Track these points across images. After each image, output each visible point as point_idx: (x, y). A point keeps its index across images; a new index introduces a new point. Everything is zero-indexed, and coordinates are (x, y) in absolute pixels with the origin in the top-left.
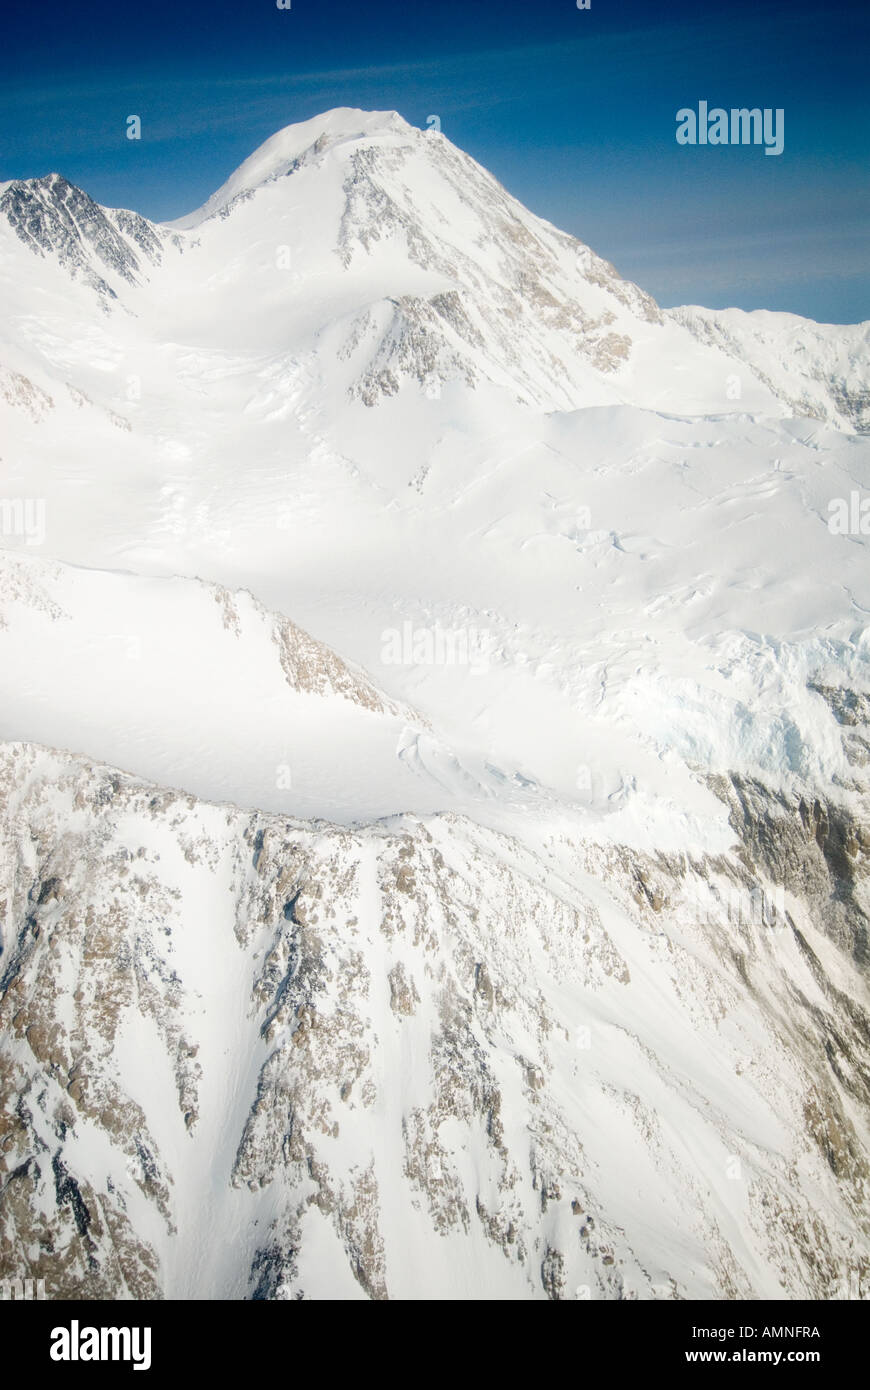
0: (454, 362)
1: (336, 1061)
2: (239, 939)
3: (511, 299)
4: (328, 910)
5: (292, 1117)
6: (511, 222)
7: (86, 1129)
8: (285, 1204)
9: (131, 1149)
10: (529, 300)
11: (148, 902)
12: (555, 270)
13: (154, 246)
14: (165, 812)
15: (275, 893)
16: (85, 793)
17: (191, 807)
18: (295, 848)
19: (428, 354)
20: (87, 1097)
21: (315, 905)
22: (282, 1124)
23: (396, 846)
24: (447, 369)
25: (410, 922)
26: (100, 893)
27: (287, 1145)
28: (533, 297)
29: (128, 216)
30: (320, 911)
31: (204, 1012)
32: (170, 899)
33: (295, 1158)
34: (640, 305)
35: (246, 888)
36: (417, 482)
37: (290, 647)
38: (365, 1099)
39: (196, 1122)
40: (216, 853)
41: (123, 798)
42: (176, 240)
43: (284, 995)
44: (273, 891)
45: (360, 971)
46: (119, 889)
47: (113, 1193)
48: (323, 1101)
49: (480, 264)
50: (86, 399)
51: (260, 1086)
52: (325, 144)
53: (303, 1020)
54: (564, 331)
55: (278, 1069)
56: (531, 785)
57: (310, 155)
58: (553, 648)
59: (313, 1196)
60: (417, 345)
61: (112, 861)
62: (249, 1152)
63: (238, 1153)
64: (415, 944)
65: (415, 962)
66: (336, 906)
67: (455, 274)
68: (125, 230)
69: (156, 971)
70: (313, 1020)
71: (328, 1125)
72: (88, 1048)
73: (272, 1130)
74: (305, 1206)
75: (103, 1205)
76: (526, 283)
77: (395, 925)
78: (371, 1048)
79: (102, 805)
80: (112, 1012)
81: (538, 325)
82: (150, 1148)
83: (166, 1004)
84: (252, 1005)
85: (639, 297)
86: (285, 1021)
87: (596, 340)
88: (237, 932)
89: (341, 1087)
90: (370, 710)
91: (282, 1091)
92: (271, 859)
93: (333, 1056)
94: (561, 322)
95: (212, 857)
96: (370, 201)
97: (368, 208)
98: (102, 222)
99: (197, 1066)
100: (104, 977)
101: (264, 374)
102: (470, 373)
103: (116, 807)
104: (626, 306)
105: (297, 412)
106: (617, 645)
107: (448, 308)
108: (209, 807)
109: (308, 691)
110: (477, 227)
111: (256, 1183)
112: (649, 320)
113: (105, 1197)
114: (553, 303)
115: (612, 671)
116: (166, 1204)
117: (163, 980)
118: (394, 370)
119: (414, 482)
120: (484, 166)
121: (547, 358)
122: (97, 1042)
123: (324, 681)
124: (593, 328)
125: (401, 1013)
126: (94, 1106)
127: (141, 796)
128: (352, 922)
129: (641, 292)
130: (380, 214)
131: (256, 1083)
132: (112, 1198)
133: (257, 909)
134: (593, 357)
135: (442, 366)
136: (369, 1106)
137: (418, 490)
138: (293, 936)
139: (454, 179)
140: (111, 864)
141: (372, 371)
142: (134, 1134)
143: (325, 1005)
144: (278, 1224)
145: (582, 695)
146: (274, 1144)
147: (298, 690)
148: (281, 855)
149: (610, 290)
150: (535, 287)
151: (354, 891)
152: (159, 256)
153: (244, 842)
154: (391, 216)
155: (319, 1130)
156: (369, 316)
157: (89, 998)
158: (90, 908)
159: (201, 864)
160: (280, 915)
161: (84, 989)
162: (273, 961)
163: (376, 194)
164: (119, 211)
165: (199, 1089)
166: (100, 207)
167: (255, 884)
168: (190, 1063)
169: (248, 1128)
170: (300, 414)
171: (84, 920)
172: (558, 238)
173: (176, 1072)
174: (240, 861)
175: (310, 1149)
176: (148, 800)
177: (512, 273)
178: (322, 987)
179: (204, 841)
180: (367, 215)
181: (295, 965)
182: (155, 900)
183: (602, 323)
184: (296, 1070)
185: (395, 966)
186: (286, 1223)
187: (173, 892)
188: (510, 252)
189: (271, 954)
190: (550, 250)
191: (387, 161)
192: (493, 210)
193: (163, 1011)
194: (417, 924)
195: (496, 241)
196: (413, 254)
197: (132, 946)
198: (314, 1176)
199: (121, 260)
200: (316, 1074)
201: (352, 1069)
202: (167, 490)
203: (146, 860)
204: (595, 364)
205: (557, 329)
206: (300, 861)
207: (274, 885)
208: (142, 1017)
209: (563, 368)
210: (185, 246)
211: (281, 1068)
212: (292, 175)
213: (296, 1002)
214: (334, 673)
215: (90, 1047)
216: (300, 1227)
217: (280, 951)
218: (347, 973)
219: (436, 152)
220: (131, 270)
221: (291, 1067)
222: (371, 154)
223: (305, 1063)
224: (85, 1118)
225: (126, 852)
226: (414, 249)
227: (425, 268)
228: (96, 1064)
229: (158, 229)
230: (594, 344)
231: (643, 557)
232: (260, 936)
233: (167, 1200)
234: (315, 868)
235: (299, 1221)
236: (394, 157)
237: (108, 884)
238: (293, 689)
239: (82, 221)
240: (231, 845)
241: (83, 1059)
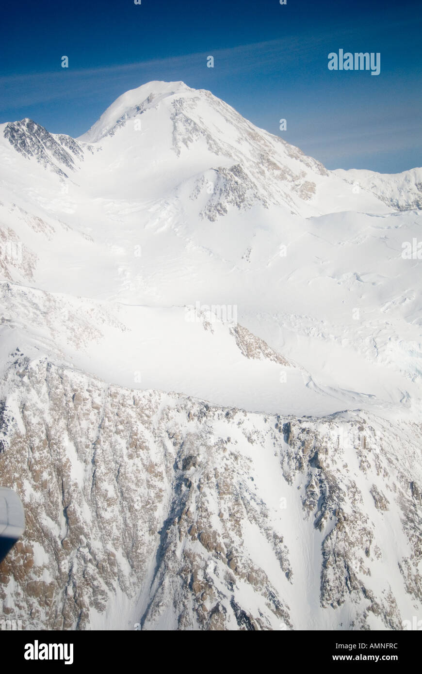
0: (255, 197)
1: (359, 537)
2: (287, 480)
3: (259, 167)
4: (332, 460)
5: (348, 568)
6: (250, 130)
7: (241, 584)
8: (356, 613)
9: (265, 593)
10: (267, 167)
11: (239, 465)
12: (274, 153)
13: (79, 151)
14: (233, 419)
15: (302, 454)
16: (192, 412)
17: (246, 415)
18: (308, 431)
19: (241, 193)
20: (239, 568)
21: (326, 458)
22: (342, 572)
23: (356, 426)
24: (252, 201)
25: (373, 464)
26: (217, 461)
27: (349, 582)
28: (269, 165)
29: (65, 137)
30: (329, 461)
31: (281, 519)
32: (248, 461)
33: (354, 588)
34: (316, 167)
35: (284, 454)
36: (246, 256)
37: (241, 336)
38: (377, 555)
39: (292, 576)
40: (262, 437)
41: (211, 413)
42: (89, 148)
43: (324, 505)
44: (301, 454)
45: (357, 490)
46: (225, 459)
47: (263, 617)
48: (360, 558)
49: (241, 151)
50: (69, 228)
51: (324, 554)
52: (153, 98)
53: (339, 517)
54: (285, 182)
55: (332, 544)
56: (373, 397)
57: (145, 104)
58: (345, 331)
59: (369, 607)
60: (234, 190)
61: (217, 445)
62: (328, 588)
63: (321, 589)
64: (378, 474)
65: (381, 484)
66: (335, 458)
67: (231, 156)
68: (64, 144)
69: (253, 500)
70: (344, 516)
71: (365, 570)
72: (233, 542)
73: (337, 576)
74: (367, 612)
75: (260, 624)
76: (264, 159)
77: (366, 466)
78: (372, 529)
79: (202, 417)
80: (237, 522)
81: (273, 179)
82: (274, 592)
83: (261, 516)
84: (305, 513)
85: (315, 163)
86: (328, 519)
87: (299, 185)
88: (285, 477)
89: (364, 550)
90: (283, 366)
91: (338, 554)
92: (295, 437)
93: (357, 534)
94: (282, 177)
95: (261, 440)
96: (185, 124)
97: (185, 127)
98: (53, 142)
99: (285, 547)
100: (230, 504)
101: (151, 210)
102: (265, 202)
103: (209, 418)
104: (310, 168)
105: (173, 227)
106: (374, 327)
107: (238, 172)
108: (254, 414)
109: (253, 358)
110: (236, 134)
111: (335, 604)
112: (322, 174)
113: (259, 619)
114: (278, 168)
115: (377, 340)
116: (289, 621)
117: (257, 504)
118: (224, 203)
119: (244, 256)
120: (230, 105)
121: (283, 194)
122: (236, 538)
123: (259, 353)
124: (297, 179)
125: (382, 510)
126: (243, 572)
127: (220, 412)
128: (345, 466)
129: (316, 161)
130: (191, 130)
131: (321, 552)
132: (263, 620)
133: (294, 463)
134: (299, 193)
135: (249, 199)
136: (379, 559)
137: (248, 260)
138: (320, 475)
139: (220, 111)
140: (217, 447)
141: (211, 204)
142: (265, 585)
143: (347, 508)
144: (355, 623)
145: (367, 353)
146: (341, 582)
147: (249, 358)
148: (301, 435)
149: (301, 161)
150: (268, 160)
151: (341, 450)
152: (82, 156)
153: (277, 431)
154: (197, 130)
155: (362, 573)
156: (204, 177)
157: (226, 516)
158: (215, 469)
159: (256, 443)
160: (308, 466)
161: (223, 512)
162: (312, 489)
163: (187, 120)
164: (60, 135)
165: (289, 558)
166: (50, 134)
167: (289, 451)
168: (281, 545)
169: (323, 576)
170: (175, 228)
171: (214, 476)
172: (273, 137)
173: (275, 551)
174: (277, 441)
175: (361, 583)
176: (224, 413)
177: (257, 155)
178: (343, 500)
179: (255, 432)
180: (185, 131)
181: (325, 490)
182: (242, 463)
183: (301, 177)
184: (342, 543)
185: (372, 487)
186: (359, 622)
187: (249, 459)
188: (253, 145)
189: (309, 486)
190: (270, 143)
191: (189, 105)
192: (242, 126)
193: (261, 520)
194: (376, 464)
195: (246, 140)
196: (210, 148)
197: (238, 487)
198: (367, 597)
199: (65, 159)
200: (351, 544)
201: (367, 541)
202: (120, 270)
203: (232, 443)
204: (301, 197)
205: (281, 180)
206: (313, 437)
207: (301, 451)
208: (250, 524)
209: (291, 199)
210: (95, 150)
211: (334, 543)
212: (143, 114)
213: (332, 508)
214: (263, 348)
215: (233, 541)
216: (368, 623)
217: (314, 483)
218: (351, 492)
219: (210, 100)
220: (71, 163)
221: (339, 542)
222: (180, 101)
223: (346, 539)
224: (240, 578)
225: (222, 440)
226: (211, 146)
227: (218, 155)
228: (239, 550)
229: (79, 142)
230: (298, 187)
231: (373, 284)
232: (299, 478)
233: (289, 618)
234: (321, 439)
235: (366, 620)
236: (191, 102)
237: (219, 457)
238: (246, 358)
239: (44, 141)
240: (270, 433)
241: (232, 547)
